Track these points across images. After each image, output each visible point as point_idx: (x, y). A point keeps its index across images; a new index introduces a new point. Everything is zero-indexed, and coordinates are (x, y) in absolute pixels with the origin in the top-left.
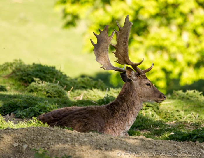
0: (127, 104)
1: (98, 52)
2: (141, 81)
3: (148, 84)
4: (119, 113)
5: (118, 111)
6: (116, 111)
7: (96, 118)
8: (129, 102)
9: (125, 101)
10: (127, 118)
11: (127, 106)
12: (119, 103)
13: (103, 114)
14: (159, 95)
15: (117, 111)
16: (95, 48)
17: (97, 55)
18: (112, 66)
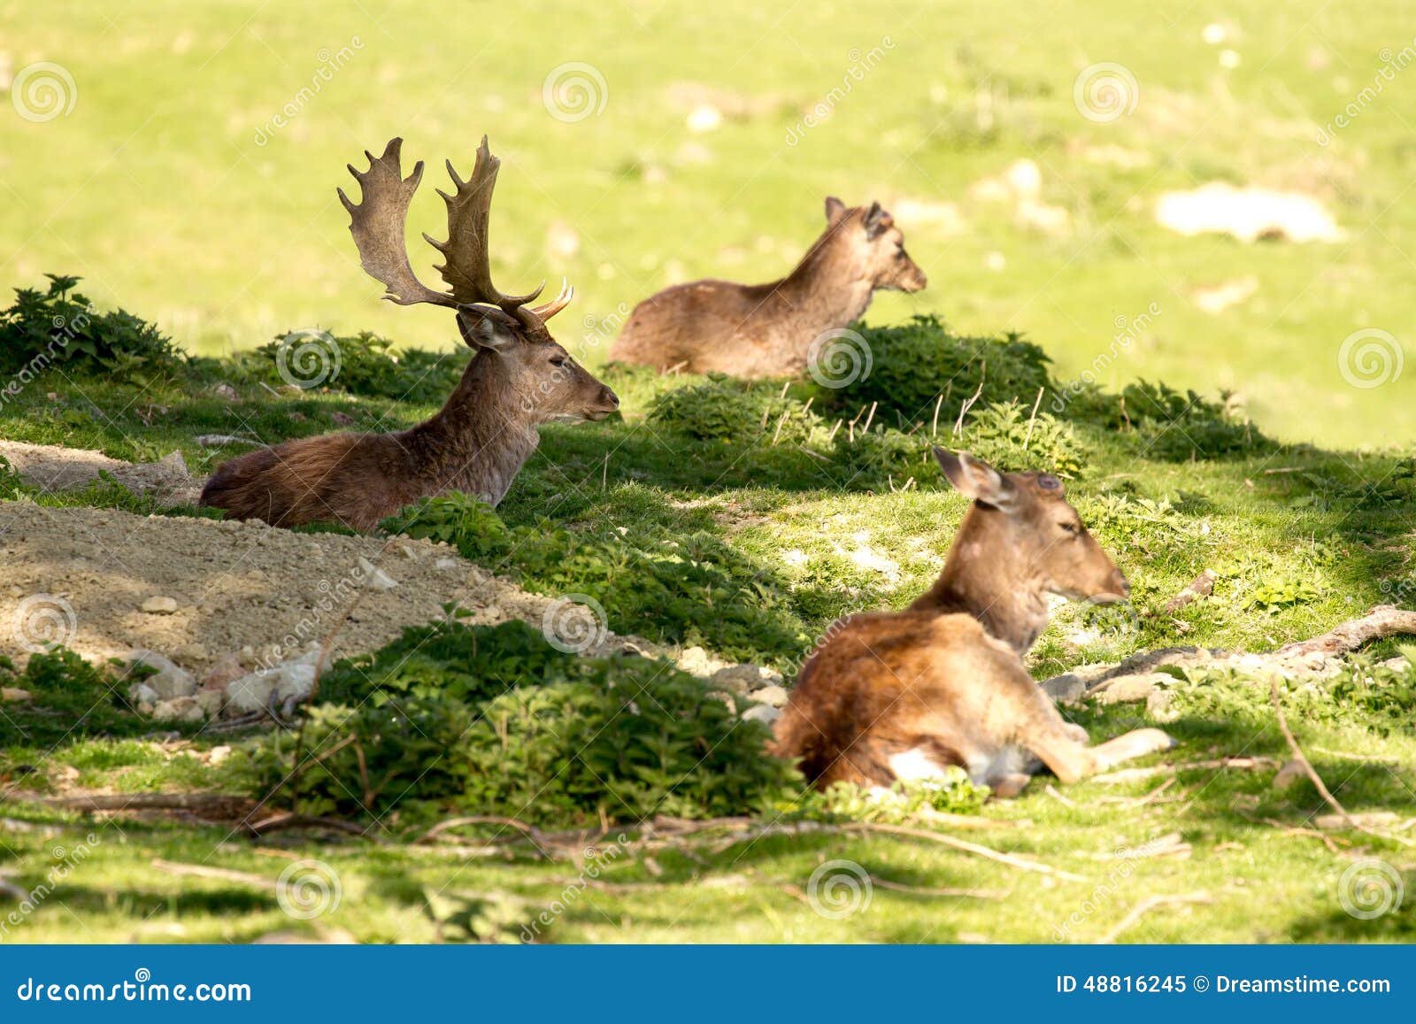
0: (474, 432)
1: (369, 233)
2: (531, 350)
3: (557, 362)
4: (440, 464)
5: (439, 457)
6: (429, 454)
7: (357, 474)
8: (482, 428)
9: (468, 423)
10: (473, 482)
11: (476, 440)
12: (444, 432)
13: (385, 461)
14: (598, 393)
15: (434, 453)
16: (354, 220)
17: (366, 247)
18: (423, 289)
